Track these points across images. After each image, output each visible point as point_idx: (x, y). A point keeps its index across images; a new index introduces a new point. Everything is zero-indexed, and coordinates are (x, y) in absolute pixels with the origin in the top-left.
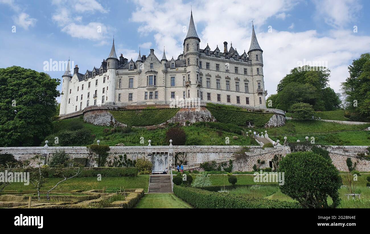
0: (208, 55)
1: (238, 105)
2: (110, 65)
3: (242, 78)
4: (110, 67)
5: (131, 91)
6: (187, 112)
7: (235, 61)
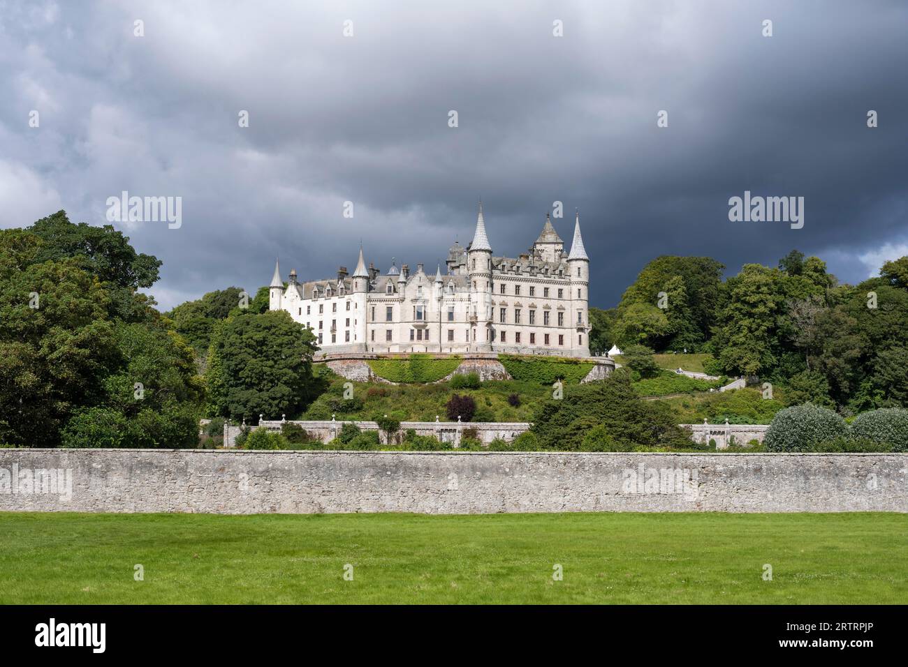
0: (505, 273)
1: (546, 347)
2: (358, 287)
3: (554, 304)
4: (359, 290)
5: (389, 326)
6: (473, 366)
7: (545, 279)
